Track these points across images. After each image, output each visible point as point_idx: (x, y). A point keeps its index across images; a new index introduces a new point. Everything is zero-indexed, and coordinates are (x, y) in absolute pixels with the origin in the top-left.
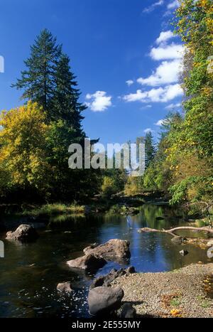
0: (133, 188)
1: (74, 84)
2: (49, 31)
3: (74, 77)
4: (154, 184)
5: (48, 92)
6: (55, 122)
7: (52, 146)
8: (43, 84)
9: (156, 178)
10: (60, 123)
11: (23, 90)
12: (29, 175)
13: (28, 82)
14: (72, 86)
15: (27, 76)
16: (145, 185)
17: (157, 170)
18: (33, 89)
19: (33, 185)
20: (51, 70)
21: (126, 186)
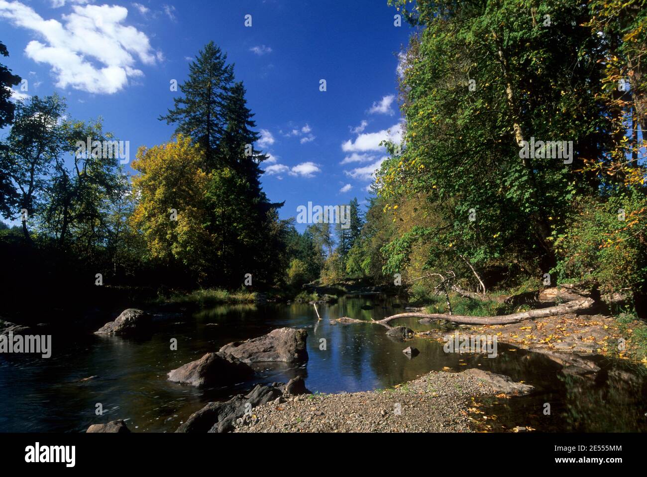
0: (333, 275)
1: (251, 124)
2: (217, 45)
3: (252, 115)
4: (360, 269)
5: (213, 130)
6: (219, 171)
7: (213, 206)
8: (205, 118)
9: (363, 261)
10: (227, 172)
11: (176, 125)
12: (175, 244)
13: (184, 115)
14: (249, 128)
15: (182, 106)
16: (348, 270)
17: (365, 249)
18: (190, 123)
19: (181, 259)
20: (218, 100)
21: (323, 272)
